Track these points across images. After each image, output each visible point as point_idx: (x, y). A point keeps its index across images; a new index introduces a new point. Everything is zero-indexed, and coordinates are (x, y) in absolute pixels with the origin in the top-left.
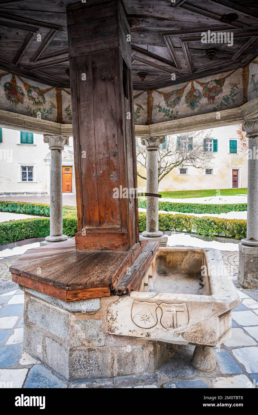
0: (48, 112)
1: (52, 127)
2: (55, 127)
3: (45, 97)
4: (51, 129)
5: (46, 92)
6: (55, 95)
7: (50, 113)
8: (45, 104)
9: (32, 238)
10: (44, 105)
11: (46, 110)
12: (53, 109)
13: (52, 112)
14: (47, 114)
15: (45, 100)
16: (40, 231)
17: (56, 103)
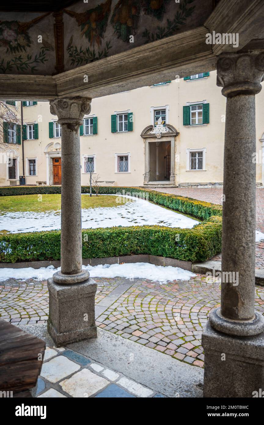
0: (36, 61)
1: (39, 85)
2: (44, 85)
3: (30, 35)
4: (38, 88)
5: (32, 26)
6: (52, 27)
7: (42, 60)
8: (29, 46)
9: (141, 254)
10: (28, 49)
11: (33, 58)
12: (46, 52)
13: (46, 59)
14: (34, 64)
15: (31, 39)
16: (152, 247)
17: (54, 40)
